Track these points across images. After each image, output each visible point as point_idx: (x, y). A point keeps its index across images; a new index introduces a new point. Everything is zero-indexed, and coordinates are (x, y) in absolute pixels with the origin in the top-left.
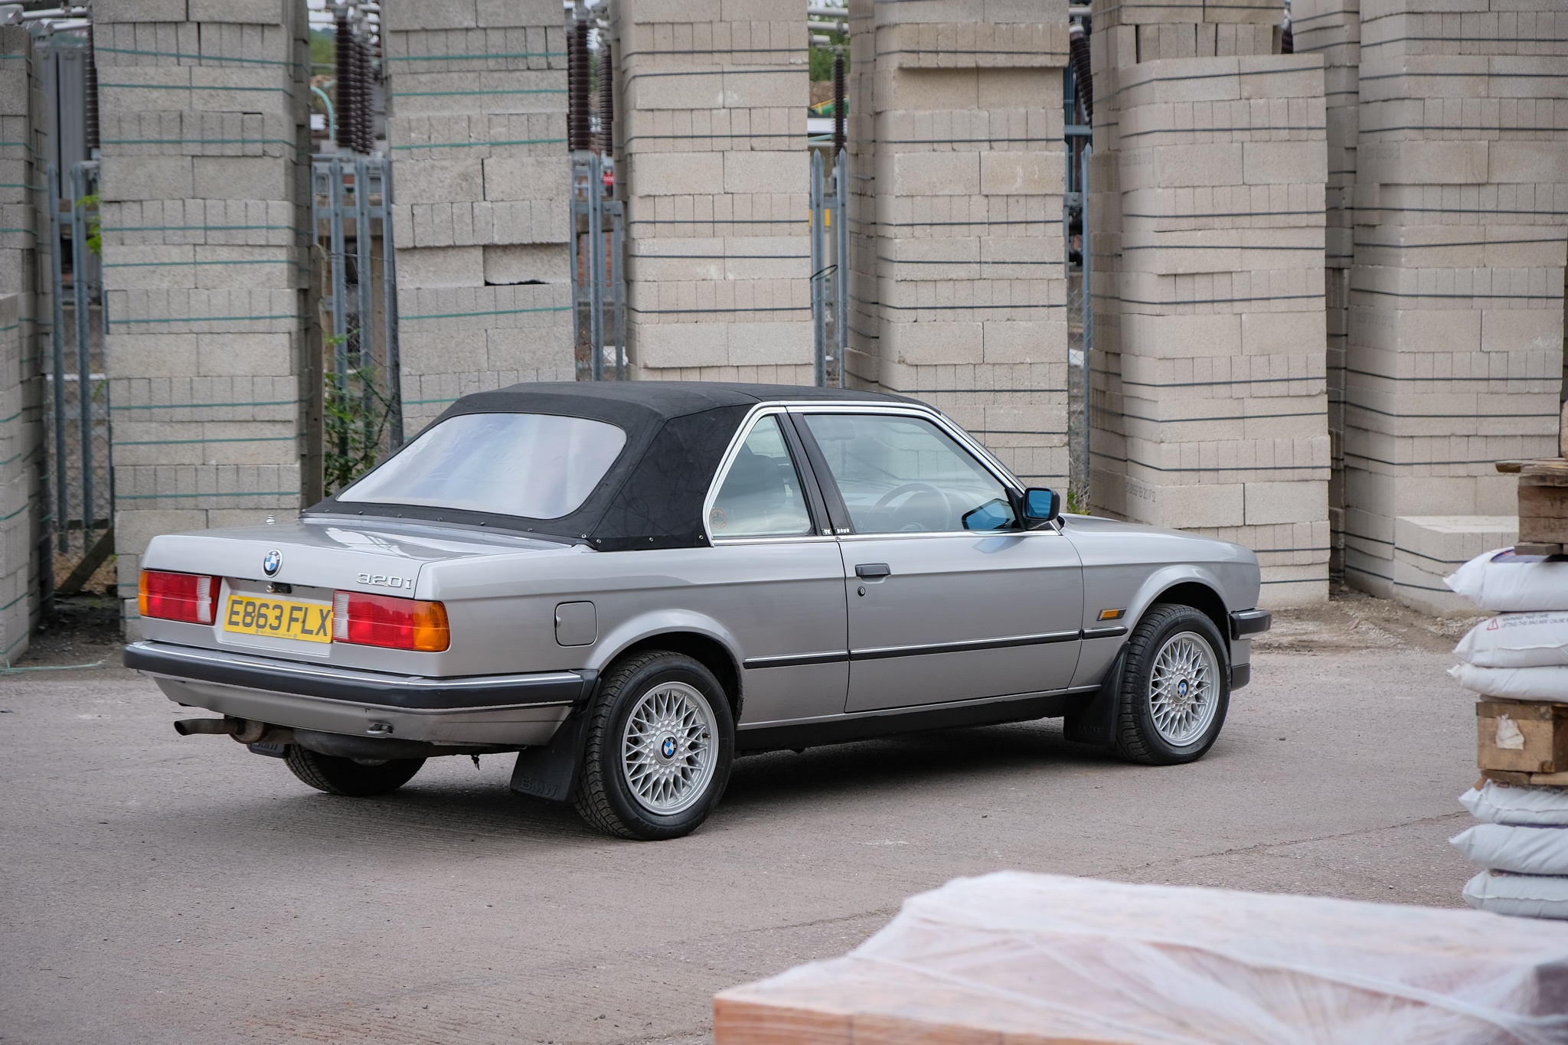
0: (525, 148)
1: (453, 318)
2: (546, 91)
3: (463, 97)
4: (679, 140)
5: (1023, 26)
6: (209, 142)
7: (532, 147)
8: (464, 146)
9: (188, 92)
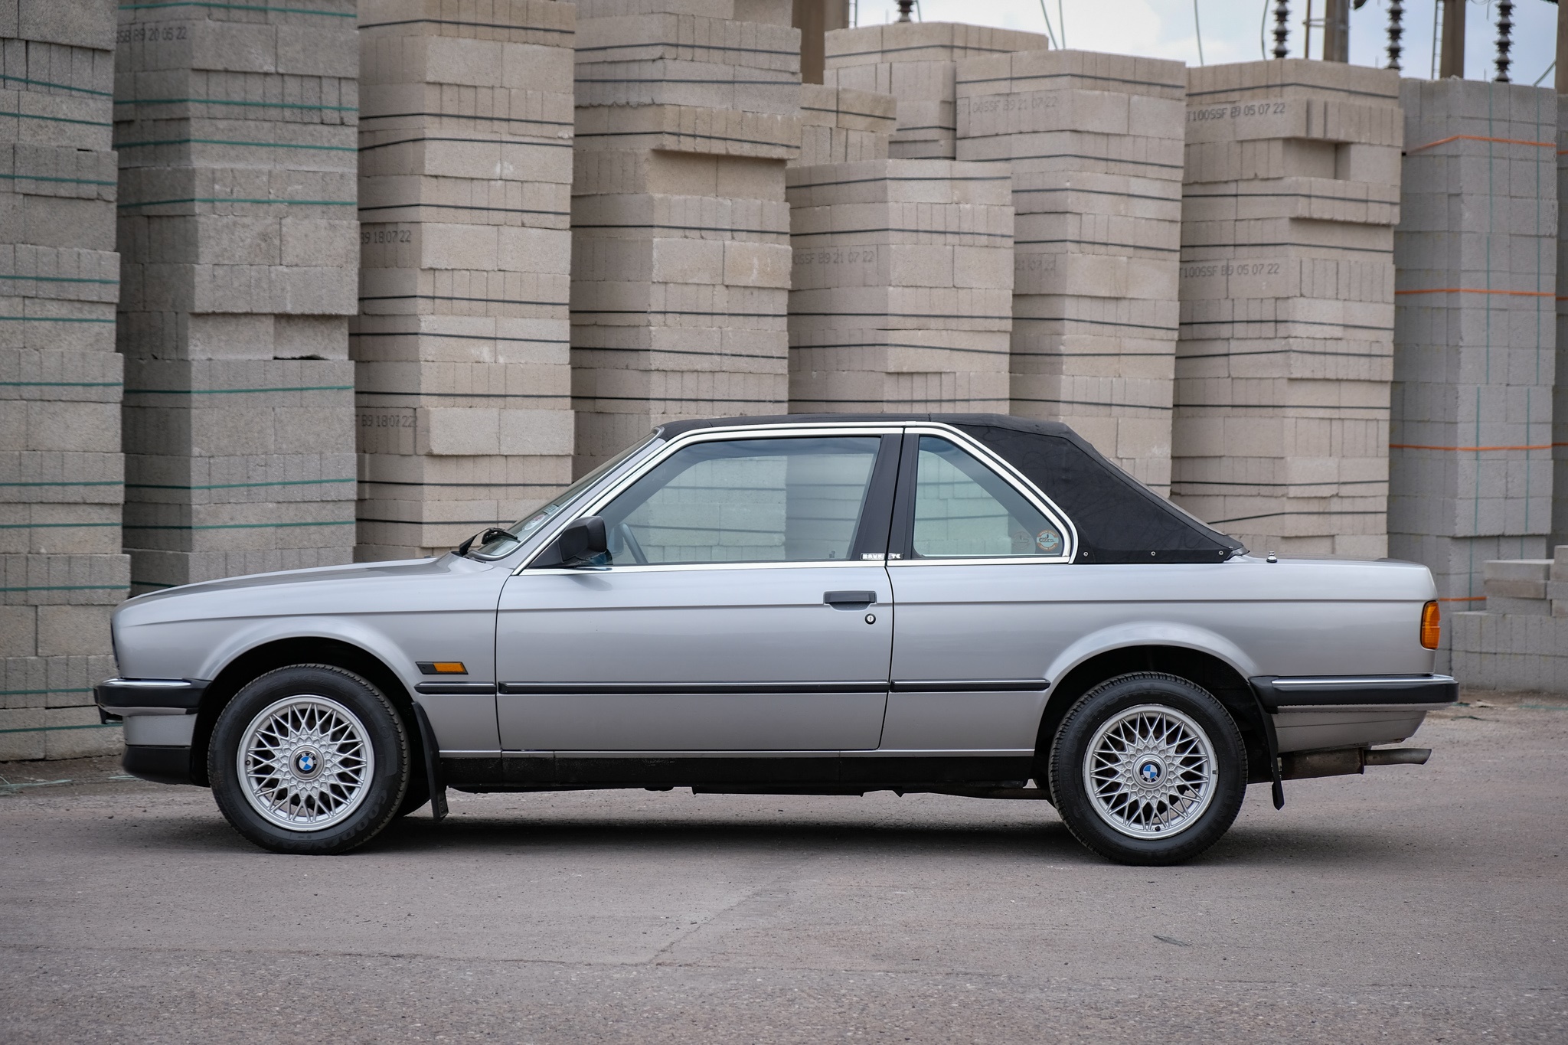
0: (319, 209)
1: (243, 394)
2: (337, 148)
3: (259, 148)
4: (460, 211)
5: (765, 116)
6: (43, 179)
7: (325, 208)
8: (263, 202)
9: (16, 120)
